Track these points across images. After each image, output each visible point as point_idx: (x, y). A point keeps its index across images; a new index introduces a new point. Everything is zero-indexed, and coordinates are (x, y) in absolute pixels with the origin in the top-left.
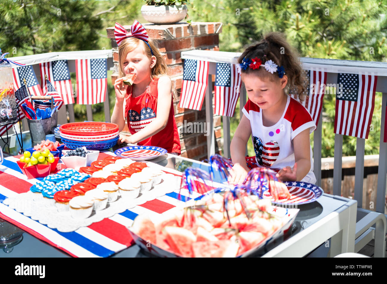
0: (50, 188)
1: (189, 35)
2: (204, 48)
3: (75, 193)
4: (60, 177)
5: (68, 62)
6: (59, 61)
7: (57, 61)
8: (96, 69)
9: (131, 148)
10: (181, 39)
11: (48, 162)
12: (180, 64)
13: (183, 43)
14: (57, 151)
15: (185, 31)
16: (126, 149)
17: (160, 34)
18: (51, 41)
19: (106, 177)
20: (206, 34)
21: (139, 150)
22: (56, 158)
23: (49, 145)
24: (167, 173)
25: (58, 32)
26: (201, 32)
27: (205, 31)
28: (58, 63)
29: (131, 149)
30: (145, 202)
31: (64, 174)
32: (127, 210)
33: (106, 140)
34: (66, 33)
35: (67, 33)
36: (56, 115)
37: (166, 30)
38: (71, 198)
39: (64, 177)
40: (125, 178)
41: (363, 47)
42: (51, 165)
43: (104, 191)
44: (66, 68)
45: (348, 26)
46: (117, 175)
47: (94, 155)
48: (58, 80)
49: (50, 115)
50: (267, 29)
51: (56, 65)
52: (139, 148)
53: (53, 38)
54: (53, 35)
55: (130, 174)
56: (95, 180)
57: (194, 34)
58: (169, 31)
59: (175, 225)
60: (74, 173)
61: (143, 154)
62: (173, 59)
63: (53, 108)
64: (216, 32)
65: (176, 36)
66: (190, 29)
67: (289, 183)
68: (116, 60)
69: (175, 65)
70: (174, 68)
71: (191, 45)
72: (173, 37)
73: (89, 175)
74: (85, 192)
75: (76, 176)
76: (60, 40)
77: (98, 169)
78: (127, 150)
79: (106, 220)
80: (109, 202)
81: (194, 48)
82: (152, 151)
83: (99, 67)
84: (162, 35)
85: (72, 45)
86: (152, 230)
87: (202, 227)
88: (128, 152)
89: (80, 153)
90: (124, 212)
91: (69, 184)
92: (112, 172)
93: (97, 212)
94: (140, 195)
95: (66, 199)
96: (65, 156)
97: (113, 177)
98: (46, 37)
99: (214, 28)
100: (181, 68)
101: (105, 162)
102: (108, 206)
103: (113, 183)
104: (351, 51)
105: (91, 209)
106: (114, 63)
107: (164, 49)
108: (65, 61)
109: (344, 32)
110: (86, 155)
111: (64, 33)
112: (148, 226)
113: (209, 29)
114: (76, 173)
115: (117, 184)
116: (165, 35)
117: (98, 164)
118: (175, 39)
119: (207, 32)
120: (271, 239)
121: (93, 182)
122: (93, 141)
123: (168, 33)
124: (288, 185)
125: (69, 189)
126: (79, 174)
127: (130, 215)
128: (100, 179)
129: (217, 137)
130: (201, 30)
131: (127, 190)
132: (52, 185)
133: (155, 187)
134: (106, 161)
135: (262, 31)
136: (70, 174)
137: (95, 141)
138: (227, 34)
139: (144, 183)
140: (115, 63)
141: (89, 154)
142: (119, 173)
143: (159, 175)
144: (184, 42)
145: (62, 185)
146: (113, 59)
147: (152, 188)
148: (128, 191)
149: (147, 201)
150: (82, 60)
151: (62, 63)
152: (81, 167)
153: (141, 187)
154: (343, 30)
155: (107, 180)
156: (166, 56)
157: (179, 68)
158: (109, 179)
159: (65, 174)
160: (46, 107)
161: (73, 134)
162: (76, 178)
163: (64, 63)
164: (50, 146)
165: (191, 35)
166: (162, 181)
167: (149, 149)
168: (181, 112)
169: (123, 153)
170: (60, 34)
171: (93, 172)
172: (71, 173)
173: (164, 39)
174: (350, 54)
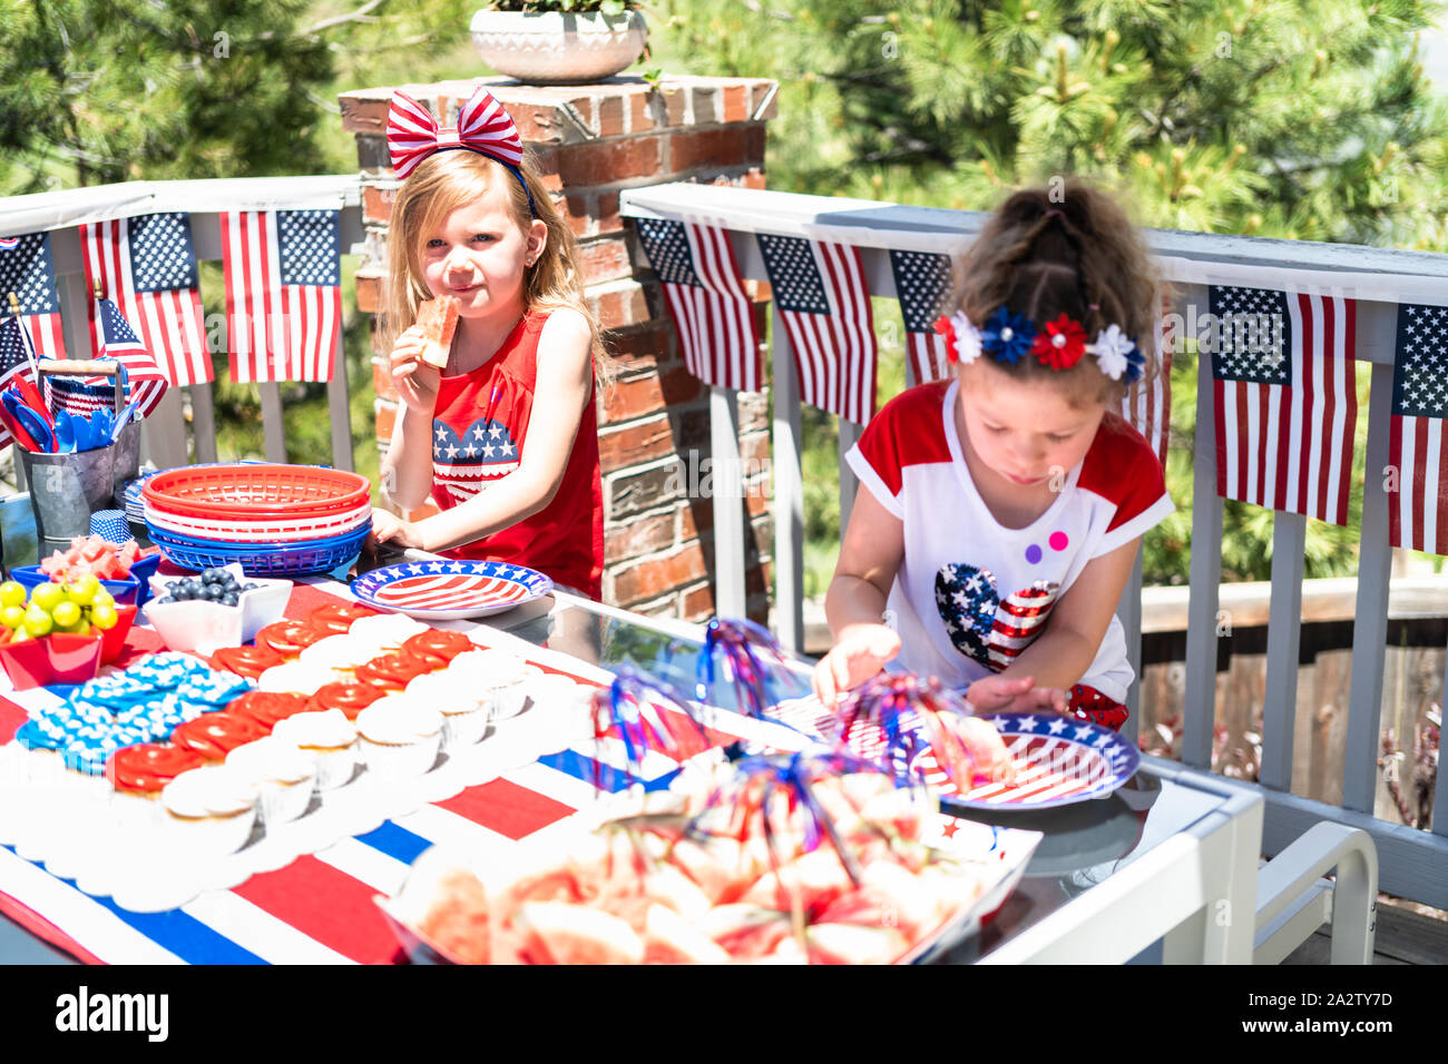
0: (94, 735)
1: (650, 125)
2: (707, 176)
3: (190, 754)
4: (136, 687)
5: (193, 222)
6: (156, 217)
7: (150, 216)
8: (297, 246)
9: (415, 569)
10: (621, 141)
11: (91, 624)
12: (616, 236)
13: (628, 155)
14: (129, 578)
15: (636, 112)
16: (395, 572)
17: (539, 120)
18: (137, 128)
19: (310, 690)
20: (717, 123)
21: (446, 578)
22: (123, 607)
23: (99, 555)
24: (548, 670)
25: (166, 93)
26: (697, 116)
27: (713, 114)
28: (151, 224)
29: (418, 574)
30: (459, 790)
31: (149, 675)
32: (387, 823)
33: (321, 538)
34: (194, 98)
35: (200, 98)
36: (132, 433)
37: (563, 109)
38: (172, 777)
39: (149, 687)
40: (384, 695)
41: (1308, 170)
42: (104, 639)
43: (302, 747)
44: (183, 242)
45: (1254, 92)
46: (357, 682)
47: (271, 598)
48: (151, 290)
49: (110, 434)
50: (952, 95)
51: (146, 231)
52: (446, 570)
53: (144, 116)
54: (147, 106)
55: (404, 678)
56: (269, 704)
57: (671, 123)
58: (576, 112)
59: (563, 892)
60: (192, 672)
61: (463, 592)
62: (588, 219)
63: (122, 409)
64: (753, 116)
65: (603, 129)
66: (657, 105)
67: (1006, 722)
68: (375, 215)
69: (597, 238)
70: (593, 250)
71: (658, 165)
72: (590, 134)
73: (246, 683)
74: (226, 751)
75: (194, 686)
76: (174, 124)
77: (281, 657)
78: (400, 578)
79: (306, 864)
80: (321, 788)
81: (671, 175)
82: (495, 581)
83: (308, 239)
84: (548, 127)
85: (216, 143)
86: (474, 909)
87: (667, 904)
88: (405, 585)
89: (216, 590)
90: (377, 831)
91: (165, 715)
92: (334, 669)
93: (269, 829)
94: (441, 759)
95: (151, 779)
96: (161, 602)
97: (339, 689)
98: (120, 112)
99: (746, 100)
100: (619, 250)
101: (311, 628)
102: (314, 804)
103: (335, 714)
104: (1262, 184)
105: (248, 819)
106: (365, 226)
107: (557, 177)
108: (180, 216)
109: (1239, 114)
110: (242, 596)
111: (187, 98)
112: (462, 895)
113: (728, 103)
114: (199, 671)
115: (351, 717)
116: (560, 126)
117: (284, 638)
118: (596, 141)
119: (721, 115)
120: (931, 950)
121: (262, 710)
122: (271, 542)
123: (570, 118)
124: (1003, 729)
125: (166, 739)
126: (207, 678)
127: (398, 842)
128: (289, 696)
129: (753, 514)
130: (696, 108)
131: (388, 745)
132: (103, 720)
133: (497, 731)
134: (317, 623)
135: (931, 105)
136: (175, 678)
137: (279, 541)
138: (801, 114)
139: (456, 714)
140: (369, 229)
141: (251, 592)
142: (363, 673)
143: (514, 683)
144: (630, 151)
145: (141, 722)
146: (364, 212)
147: (489, 732)
148: (393, 745)
149: (467, 788)
150: (244, 215)
151: (168, 224)
152: (221, 646)
153: (443, 729)
154: (1236, 105)
155: (314, 704)
156: (564, 203)
157: (613, 251)
158: (325, 698)
159: (155, 678)
160: (94, 403)
161: (193, 515)
162: (195, 694)
163: (174, 223)
164: (106, 558)
165: (659, 128)
166: (528, 704)
167: (485, 573)
168: (617, 418)
169: (383, 590)
170: (171, 104)
171: (262, 669)
172: (177, 670)
173: (557, 140)
174: (1261, 195)
